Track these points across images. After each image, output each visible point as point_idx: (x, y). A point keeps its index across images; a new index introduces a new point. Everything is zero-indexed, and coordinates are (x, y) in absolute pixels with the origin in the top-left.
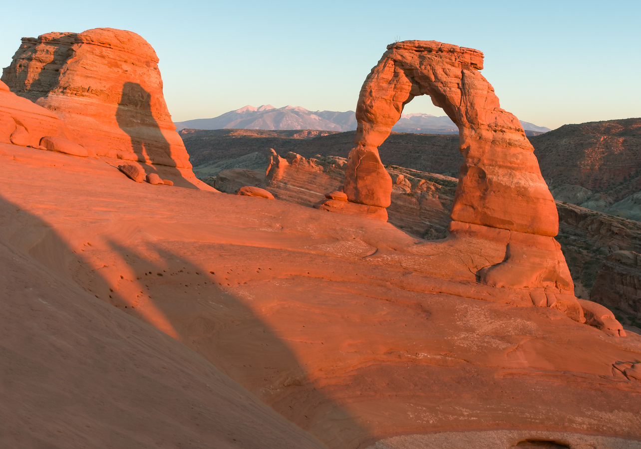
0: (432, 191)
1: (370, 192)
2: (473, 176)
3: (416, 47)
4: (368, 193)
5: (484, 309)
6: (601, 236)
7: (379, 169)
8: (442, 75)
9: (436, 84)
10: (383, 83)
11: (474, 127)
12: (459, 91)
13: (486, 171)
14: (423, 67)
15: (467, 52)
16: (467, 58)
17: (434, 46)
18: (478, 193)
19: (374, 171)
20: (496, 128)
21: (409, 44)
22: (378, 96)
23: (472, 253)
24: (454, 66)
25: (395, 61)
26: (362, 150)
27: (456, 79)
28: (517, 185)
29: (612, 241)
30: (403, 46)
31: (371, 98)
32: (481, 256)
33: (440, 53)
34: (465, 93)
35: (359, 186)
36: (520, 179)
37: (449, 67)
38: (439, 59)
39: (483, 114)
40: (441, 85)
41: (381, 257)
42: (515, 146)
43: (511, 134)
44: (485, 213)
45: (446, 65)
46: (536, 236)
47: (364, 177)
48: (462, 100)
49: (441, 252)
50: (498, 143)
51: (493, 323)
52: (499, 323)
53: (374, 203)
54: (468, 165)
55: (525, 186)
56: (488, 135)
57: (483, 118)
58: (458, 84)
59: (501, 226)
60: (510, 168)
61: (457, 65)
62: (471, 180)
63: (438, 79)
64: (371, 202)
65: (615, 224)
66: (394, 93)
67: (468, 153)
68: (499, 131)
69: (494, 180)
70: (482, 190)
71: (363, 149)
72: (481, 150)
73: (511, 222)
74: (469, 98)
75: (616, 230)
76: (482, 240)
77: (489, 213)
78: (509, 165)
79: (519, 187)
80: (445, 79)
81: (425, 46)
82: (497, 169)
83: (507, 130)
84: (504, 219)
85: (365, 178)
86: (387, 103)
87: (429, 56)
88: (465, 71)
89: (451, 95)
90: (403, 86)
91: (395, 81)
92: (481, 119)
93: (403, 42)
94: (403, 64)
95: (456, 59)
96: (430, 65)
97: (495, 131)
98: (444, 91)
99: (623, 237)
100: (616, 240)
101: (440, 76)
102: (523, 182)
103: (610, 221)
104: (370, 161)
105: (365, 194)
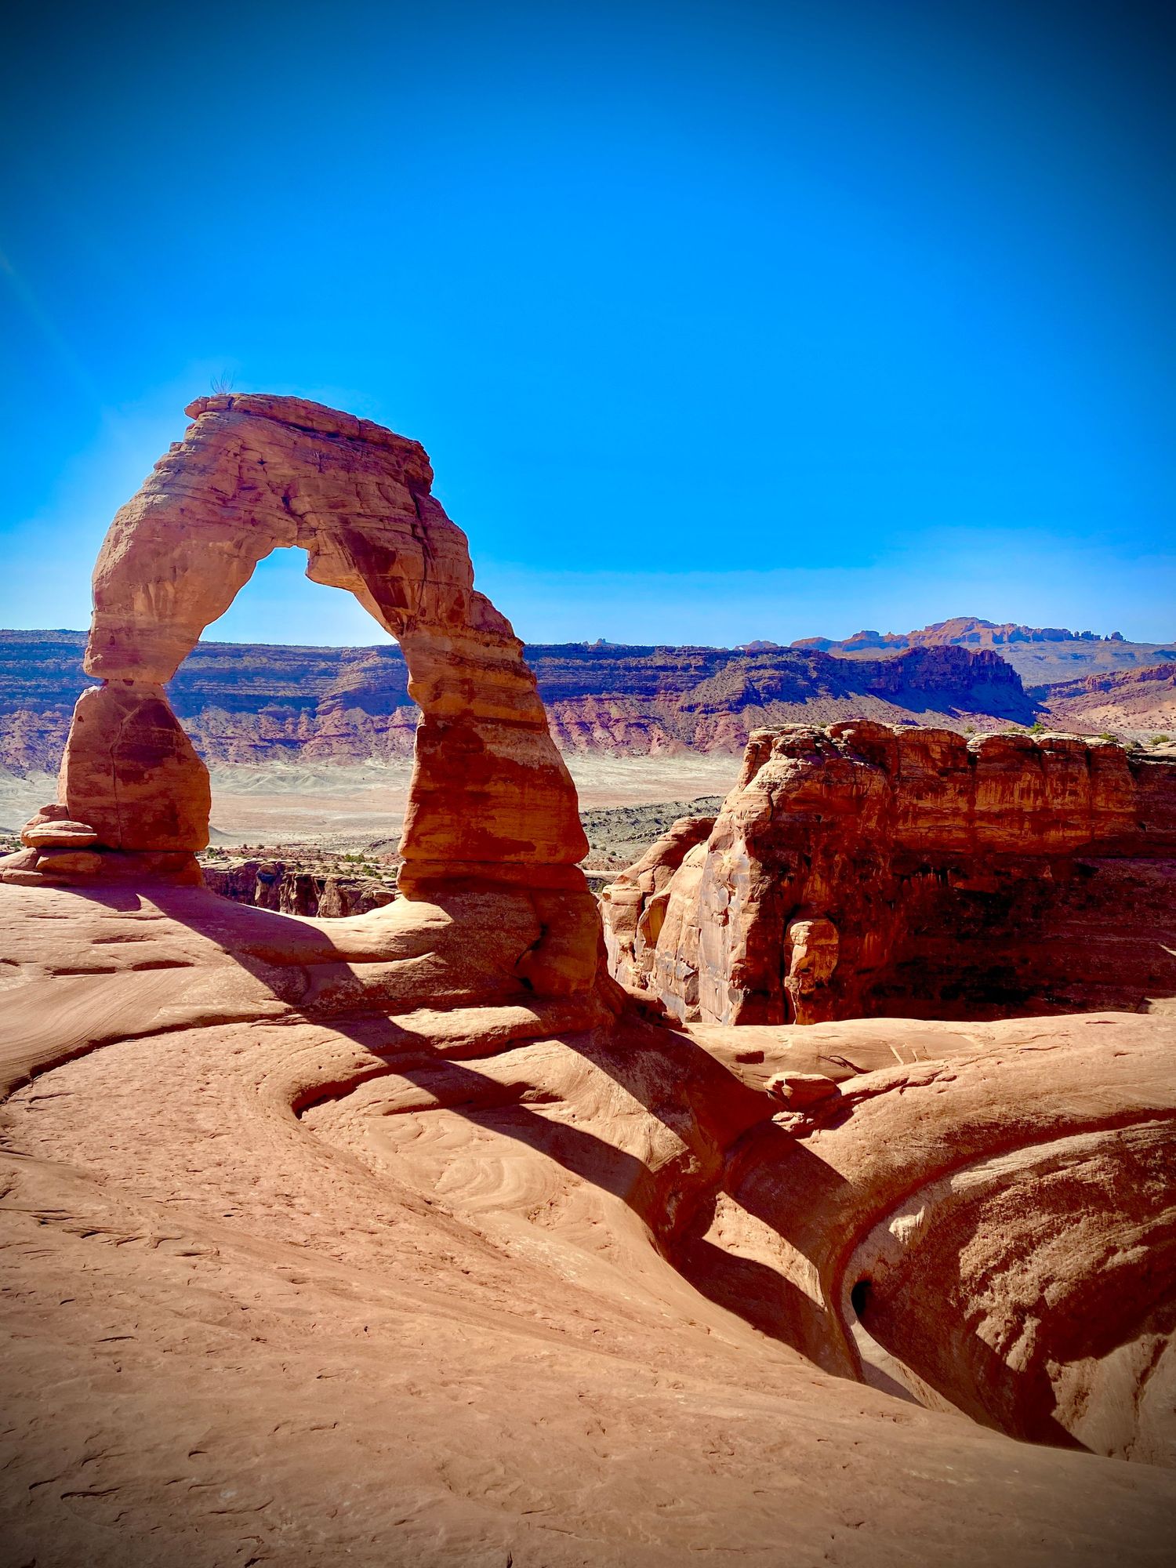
1: (167, 815)
4: (160, 817)
7: (178, 744)
9: (365, 520)
13: (481, 736)
19: (168, 754)
20: (492, 637)
24: (398, 480)
25: (244, 446)
27: (407, 513)
28: (541, 763)
30: (269, 408)
32: (507, 931)
33: (359, 442)
34: (435, 550)
36: (542, 748)
37: (388, 481)
38: (365, 458)
40: (381, 526)
43: (513, 650)
44: (484, 830)
45: (384, 475)
48: (429, 568)
54: (440, 724)
58: (414, 527)
59: (512, 857)
61: (402, 479)
64: (173, 842)
67: (440, 694)
68: (494, 644)
73: (529, 843)
77: (492, 831)
78: (518, 719)
79: (546, 767)
80: (386, 512)
82: (501, 729)
83: (510, 642)
84: (520, 839)
85: (146, 776)
88: (418, 495)
92: (465, 615)
95: (398, 463)
96: (348, 470)
98: (389, 541)
101: (377, 501)
102: (548, 756)
104: (152, 725)
105: (151, 820)
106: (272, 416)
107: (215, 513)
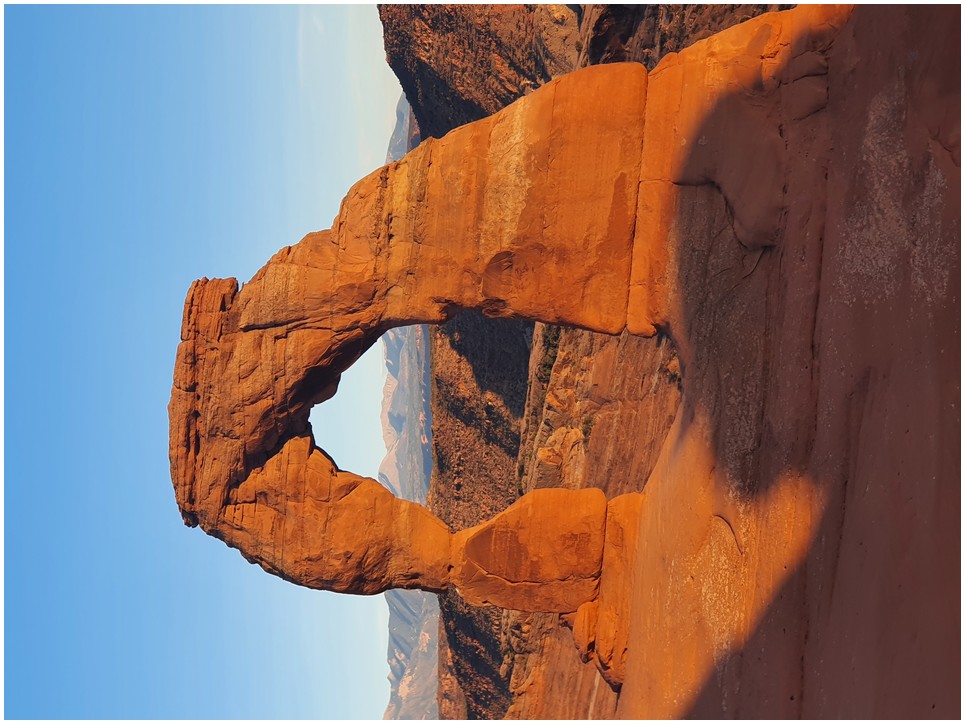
0: (574, 374)
2: (508, 283)
3: (188, 451)
5: (847, 234)
7: (507, 526)
8: (256, 381)
9: (279, 398)
10: (285, 530)
11: (384, 290)
12: (293, 335)
13: (494, 253)
14: (238, 430)
15: (192, 322)
16: (210, 319)
17: (183, 407)
18: (551, 267)
19: (515, 537)
20: (382, 235)
21: (182, 471)
22: (320, 541)
23: (706, 271)
24: (231, 353)
25: (227, 502)
26: (462, 573)
27: (263, 346)
28: (524, 173)
30: (185, 485)
31: (325, 559)
32: (710, 250)
33: (199, 390)
34: (299, 319)
35: (557, 575)
36: (507, 167)
37: (233, 364)
38: (215, 391)
39: (350, 270)
40: (282, 380)
41: (735, 505)
42: (424, 184)
43: (395, 197)
44: (600, 247)
45: (229, 372)
46: (647, 117)
47: (532, 562)
48: (318, 324)
49: (709, 352)
50: (420, 229)
51: (881, 206)
52: (880, 191)
53: (598, 533)
54: (481, 299)
55: (523, 155)
56: (400, 253)
57: (359, 269)
58: (277, 338)
59: (631, 204)
60: (481, 193)
61: (228, 346)
62: (517, 287)
63: (267, 389)
66: (308, 499)
67: (447, 301)
68: (389, 227)
69: (514, 231)
70: (543, 259)
71: (460, 569)
72: (440, 268)
73: (617, 181)
74: (309, 309)
77: (599, 237)
78: (473, 196)
79: (528, 166)
80: (267, 374)
81: (182, 430)
82: (485, 227)
83: (386, 206)
84: (612, 197)
85: (535, 559)
86: (336, 517)
87: (209, 418)
88: (242, 324)
89: (304, 354)
91: (279, 499)
92: (362, 274)
93: (176, 486)
95: (212, 349)
96: (233, 413)
97: (391, 236)
98: (295, 373)
101: (258, 385)
102: (516, 159)
104: (489, 550)
105: (575, 557)
106: (194, 478)
107: (294, 531)
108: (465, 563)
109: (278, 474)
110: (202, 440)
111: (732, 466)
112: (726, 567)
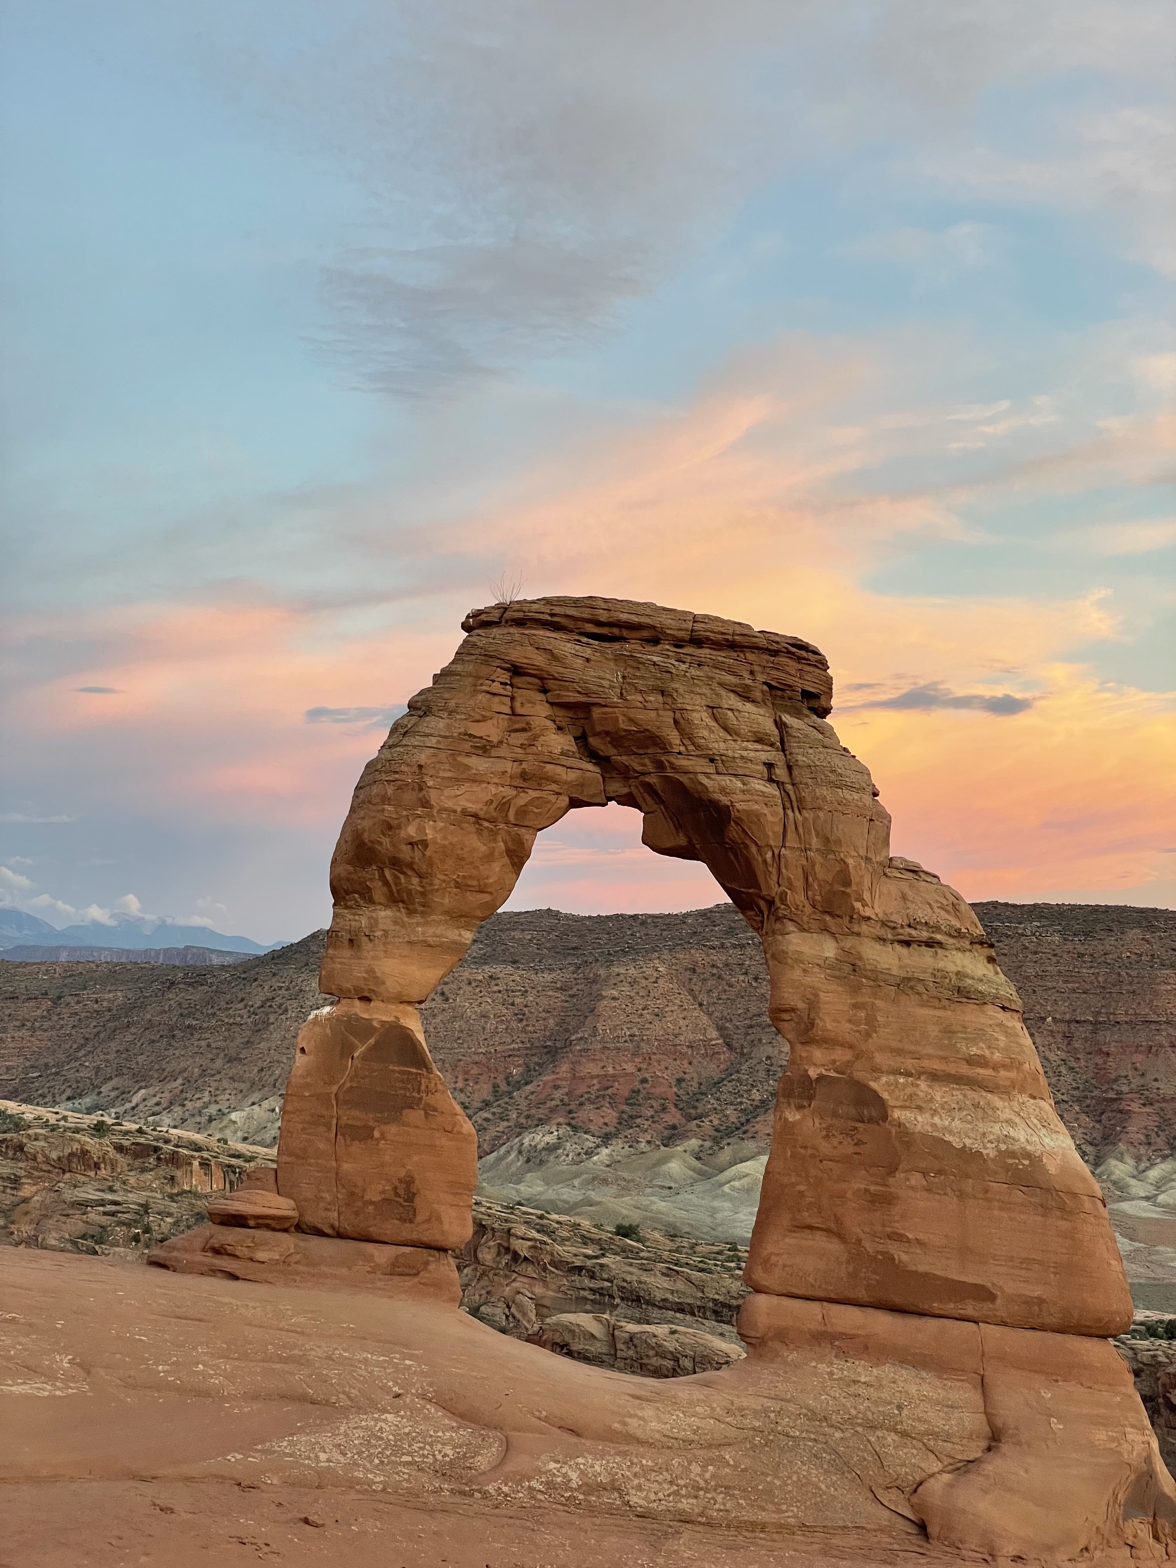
1: (401, 1192)
2: (835, 1115)
3: (598, 624)
4: (390, 1195)
6: (481, 1269)
7: (428, 1092)
8: (709, 730)
9: (683, 762)
10: (468, 754)
11: (836, 928)
12: (772, 790)
13: (885, 1096)
16: (792, 673)
17: (668, 621)
18: (861, 1182)
19: (411, 1104)
20: (914, 932)
21: (570, 612)
23: (872, 1427)
25: (516, 670)
26: (356, 1018)
27: (758, 746)
28: (1003, 1147)
29: (513, 1284)
30: (550, 615)
31: (420, 811)
32: (904, 1434)
34: (800, 800)
36: (1009, 1122)
37: (733, 701)
38: (694, 672)
39: (866, 880)
40: (711, 770)
41: (540, 1472)
42: (980, 1000)
43: (960, 954)
45: (723, 692)
46: (1069, 1338)
47: (373, 1129)
48: (791, 828)
49: (754, 1429)
50: (920, 988)
53: (415, 1236)
54: (813, 1073)
55: (1029, 1147)
56: (884, 958)
57: (866, 895)
58: (770, 766)
59: (950, 1307)
60: (973, 1083)
61: (758, 695)
62: (828, 1128)
63: (698, 747)
64: (407, 1232)
65: (520, 1230)
66: (514, 792)
67: (813, 1024)
68: (920, 943)
69: (918, 1129)
70: (874, 1170)
71: (366, 1016)
72: (863, 1014)
73: (983, 1287)
74: (816, 818)
75: (522, 1248)
76: (887, 1371)
77: (905, 1257)
78: (965, 1070)
79: (1012, 1154)
81: (635, 619)
82: (923, 1085)
83: (951, 941)
84: (962, 1278)
85: (377, 1134)
86: (479, 832)
87: (655, 659)
88: (787, 719)
90: (549, 767)
91: (517, 749)
92: (860, 899)
93: (547, 601)
94: (551, 684)
95: (752, 673)
96: (663, 693)
97: (907, 943)
98: (723, 790)
99: (545, 1269)
100: (526, 1280)
101: (705, 733)
102: (1021, 1135)
103: (506, 1221)
104: (393, 1063)
105: (377, 1198)
106: (557, 627)
107: (468, 767)
108: (375, 1024)
109: (558, 751)
110: (616, 646)
111: (597, 1468)
112: (439, 1457)
